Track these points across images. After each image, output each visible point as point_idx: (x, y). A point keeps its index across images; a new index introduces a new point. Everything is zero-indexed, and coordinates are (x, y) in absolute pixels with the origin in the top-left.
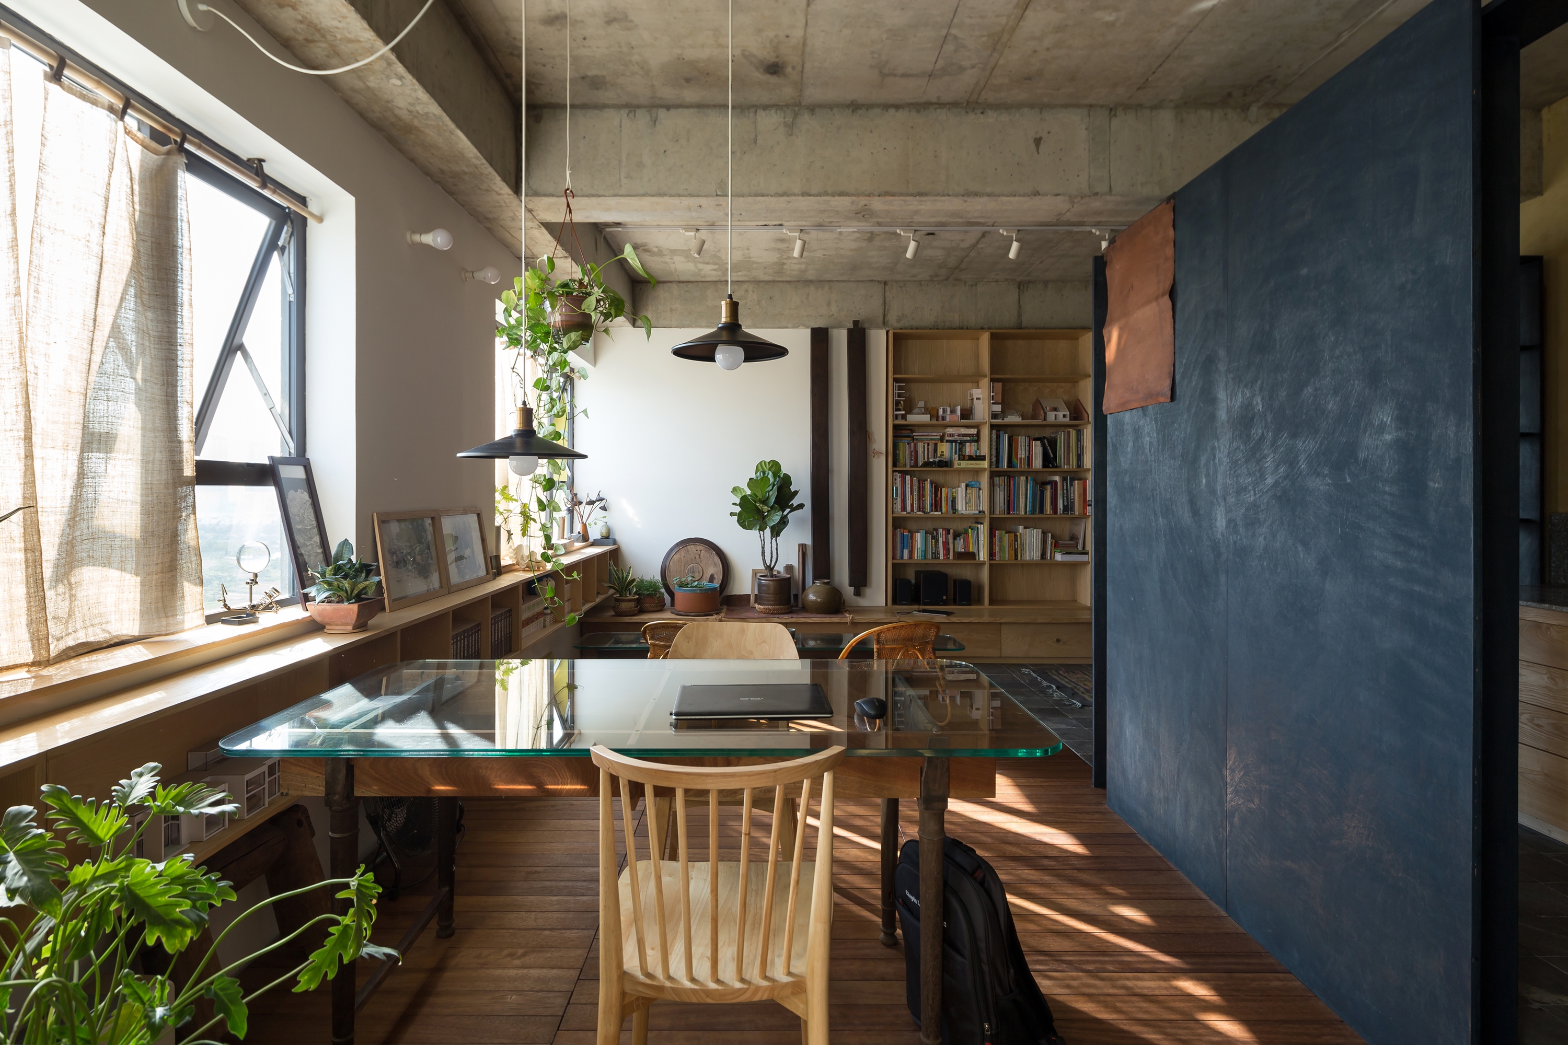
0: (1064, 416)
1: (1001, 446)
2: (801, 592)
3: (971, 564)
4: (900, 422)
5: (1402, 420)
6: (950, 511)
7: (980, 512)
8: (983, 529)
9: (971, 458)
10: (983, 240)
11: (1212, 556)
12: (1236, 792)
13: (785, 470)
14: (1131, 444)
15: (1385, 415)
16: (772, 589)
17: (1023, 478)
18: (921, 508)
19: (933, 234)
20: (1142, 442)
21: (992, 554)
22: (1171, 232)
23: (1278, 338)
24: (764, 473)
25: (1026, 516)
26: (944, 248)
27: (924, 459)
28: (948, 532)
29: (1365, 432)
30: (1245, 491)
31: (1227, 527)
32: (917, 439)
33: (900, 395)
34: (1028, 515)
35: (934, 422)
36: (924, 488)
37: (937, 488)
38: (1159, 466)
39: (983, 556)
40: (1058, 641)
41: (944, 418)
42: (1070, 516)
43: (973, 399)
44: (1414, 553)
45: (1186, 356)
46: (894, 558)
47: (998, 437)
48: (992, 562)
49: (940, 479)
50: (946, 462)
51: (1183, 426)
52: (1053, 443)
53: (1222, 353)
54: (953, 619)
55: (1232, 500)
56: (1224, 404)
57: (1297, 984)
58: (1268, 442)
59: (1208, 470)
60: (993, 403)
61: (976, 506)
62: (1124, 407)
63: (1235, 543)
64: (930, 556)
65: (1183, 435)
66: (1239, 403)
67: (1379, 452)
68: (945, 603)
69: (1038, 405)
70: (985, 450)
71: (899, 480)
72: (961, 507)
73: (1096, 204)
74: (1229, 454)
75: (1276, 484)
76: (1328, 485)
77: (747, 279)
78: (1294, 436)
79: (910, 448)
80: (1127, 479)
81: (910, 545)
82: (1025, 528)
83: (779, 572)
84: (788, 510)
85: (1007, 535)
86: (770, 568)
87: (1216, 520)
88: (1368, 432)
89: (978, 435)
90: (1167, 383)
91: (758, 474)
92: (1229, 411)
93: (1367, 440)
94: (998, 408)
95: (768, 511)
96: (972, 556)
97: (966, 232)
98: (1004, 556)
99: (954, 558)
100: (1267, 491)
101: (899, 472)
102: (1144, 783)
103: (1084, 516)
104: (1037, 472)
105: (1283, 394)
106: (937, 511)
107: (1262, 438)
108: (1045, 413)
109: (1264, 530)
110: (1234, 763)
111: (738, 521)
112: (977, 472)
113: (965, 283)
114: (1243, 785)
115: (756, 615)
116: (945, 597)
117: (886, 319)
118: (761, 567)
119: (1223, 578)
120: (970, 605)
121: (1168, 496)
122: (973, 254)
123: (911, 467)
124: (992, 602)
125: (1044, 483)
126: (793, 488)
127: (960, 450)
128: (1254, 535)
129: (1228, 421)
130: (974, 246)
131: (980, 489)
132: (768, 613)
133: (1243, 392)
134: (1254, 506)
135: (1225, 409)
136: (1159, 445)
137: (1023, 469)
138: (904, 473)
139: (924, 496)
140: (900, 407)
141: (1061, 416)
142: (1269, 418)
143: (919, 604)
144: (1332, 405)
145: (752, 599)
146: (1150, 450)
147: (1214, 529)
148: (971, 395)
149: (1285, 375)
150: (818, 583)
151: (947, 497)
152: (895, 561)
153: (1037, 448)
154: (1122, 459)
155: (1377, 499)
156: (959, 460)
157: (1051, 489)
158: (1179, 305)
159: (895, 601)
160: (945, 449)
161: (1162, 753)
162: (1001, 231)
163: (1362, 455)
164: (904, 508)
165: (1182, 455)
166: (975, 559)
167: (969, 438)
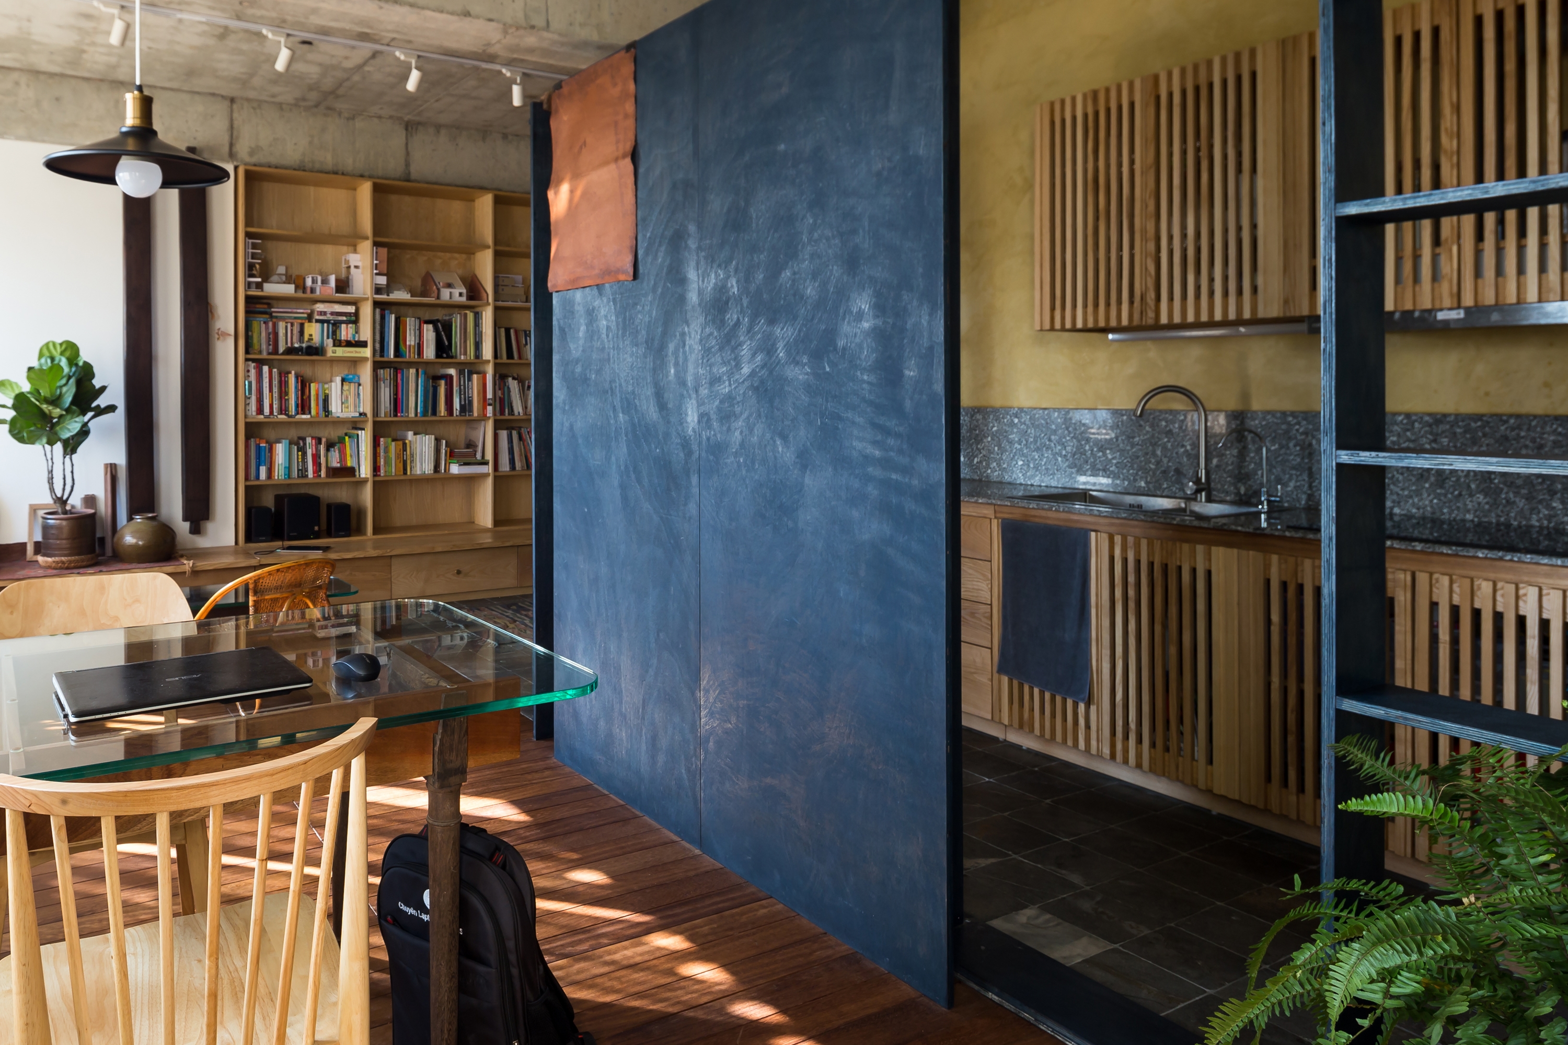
0: (461, 294)
1: (386, 329)
2: (110, 533)
3: (347, 483)
4: (254, 292)
5: (880, 308)
6: (322, 413)
7: (361, 414)
8: (365, 437)
9: (349, 344)
10: (372, 62)
11: (682, 455)
12: (711, 714)
13: (85, 356)
14: (583, 328)
15: (863, 302)
16: (66, 532)
17: (412, 371)
18: (283, 410)
19: (309, 43)
20: (598, 326)
21: (376, 469)
22: (632, 86)
23: (754, 216)
24: (53, 359)
25: (416, 419)
26: (320, 65)
27: (287, 343)
28: (319, 441)
29: (844, 319)
30: (719, 381)
31: (699, 422)
32: (276, 317)
33: (254, 256)
34: (420, 418)
35: (300, 294)
36: (286, 383)
37: (304, 384)
38: (618, 354)
39: (365, 471)
40: (459, 572)
41: (313, 290)
42: (467, 418)
43: (349, 267)
44: (891, 441)
45: (650, 230)
46: (247, 478)
47: (383, 318)
48: (377, 479)
49: (307, 371)
50: (317, 348)
51: (647, 308)
52: (448, 327)
53: (692, 228)
54: (333, 556)
55: (704, 392)
56: (695, 286)
57: (780, 907)
58: (743, 329)
59: (677, 358)
60: (377, 274)
61: (355, 406)
62: (575, 284)
63: (708, 439)
64: (295, 473)
65: (647, 319)
66: (712, 285)
67: (857, 340)
68: (317, 536)
69: (428, 279)
70: (366, 332)
71: (253, 372)
72: (335, 408)
73: (531, 40)
74: (701, 340)
75: (753, 374)
76: (807, 374)
77: (17, 65)
78: (772, 322)
79: (267, 328)
80: (578, 369)
81: (268, 460)
82: (415, 434)
83: (73, 507)
84: (90, 414)
85: (393, 443)
86: (62, 501)
87: (686, 415)
88: (847, 320)
89: (357, 314)
90: (628, 260)
91: (43, 360)
92: (700, 292)
93: (846, 328)
94: (382, 280)
95: (61, 417)
96: (351, 471)
97: (353, 47)
98: (390, 470)
99: (328, 476)
100: (743, 382)
101: (253, 360)
102: (602, 723)
103: (484, 418)
104: (428, 363)
105: (759, 276)
106: (304, 413)
107: (738, 323)
108: (439, 290)
109: (740, 423)
110: (708, 682)
111: (11, 431)
112: (355, 362)
113: (340, 114)
114: (719, 705)
115: (41, 572)
116: (316, 528)
117: (234, 150)
118: (48, 500)
119: (694, 480)
120: (349, 535)
121: (630, 388)
122: (356, 78)
123: (269, 354)
124: (376, 531)
125: (436, 378)
126: (97, 383)
127: (334, 333)
128: (729, 429)
129: (700, 305)
130: (360, 67)
131: (359, 385)
132: (61, 568)
133: (716, 273)
134: (730, 398)
135: (697, 291)
136: (618, 329)
137: (412, 360)
138: (260, 363)
139: (287, 394)
140: (254, 272)
141: (457, 294)
142: (745, 302)
143: (282, 539)
144: (810, 291)
145: (30, 549)
146: (608, 336)
147: (685, 425)
148: (347, 262)
149: (762, 256)
150: (138, 519)
151: (317, 395)
152: (249, 483)
153: (429, 333)
154: (572, 346)
155: (855, 388)
156: (334, 345)
157: (446, 384)
158: (641, 170)
159: (249, 538)
160: (314, 331)
161: (623, 685)
162: (397, 54)
163: (841, 343)
164: (260, 410)
165: (646, 342)
166: (354, 476)
167: (344, 318)
